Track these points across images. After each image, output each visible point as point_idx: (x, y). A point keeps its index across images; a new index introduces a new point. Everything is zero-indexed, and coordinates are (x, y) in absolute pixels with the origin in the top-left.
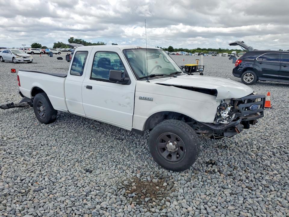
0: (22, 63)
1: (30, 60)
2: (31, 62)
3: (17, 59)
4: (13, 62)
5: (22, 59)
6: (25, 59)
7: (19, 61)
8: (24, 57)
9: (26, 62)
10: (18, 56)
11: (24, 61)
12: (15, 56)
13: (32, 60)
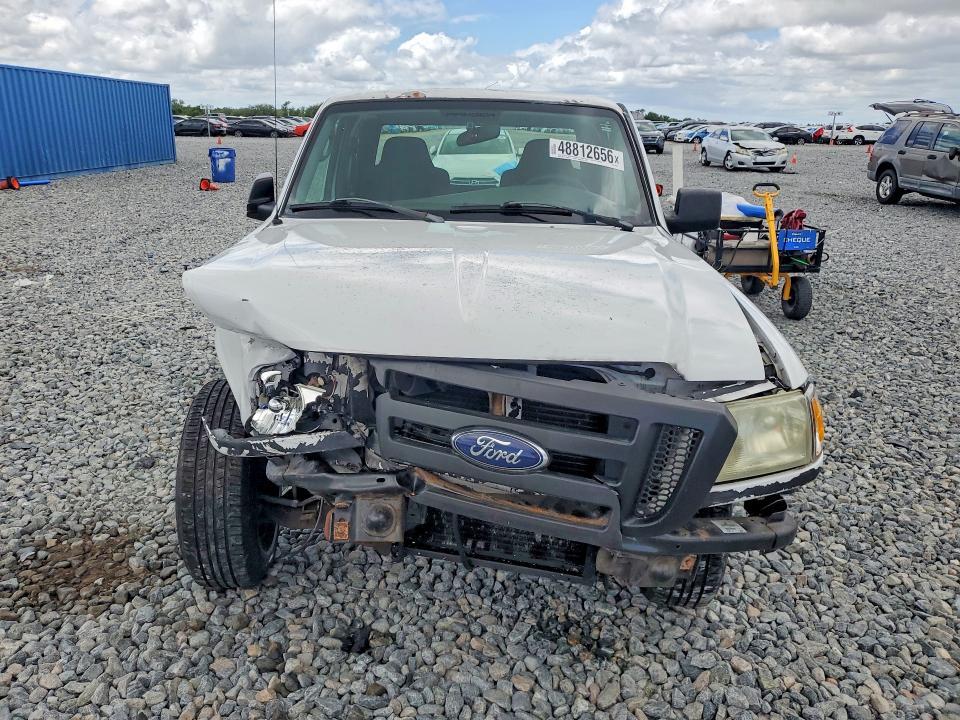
0: (747, 170)
1: (773, 163)
2: (777, 170)
3: (738, 156)
4: (723, 167)
5: (749, 159)
6: (760, 159)
7: (741, 163)
8: (760, 153)
9: (765, 167)
10: (742, 148)
11: (755, 163)
12: (734, 148)
13: (784, 162)
